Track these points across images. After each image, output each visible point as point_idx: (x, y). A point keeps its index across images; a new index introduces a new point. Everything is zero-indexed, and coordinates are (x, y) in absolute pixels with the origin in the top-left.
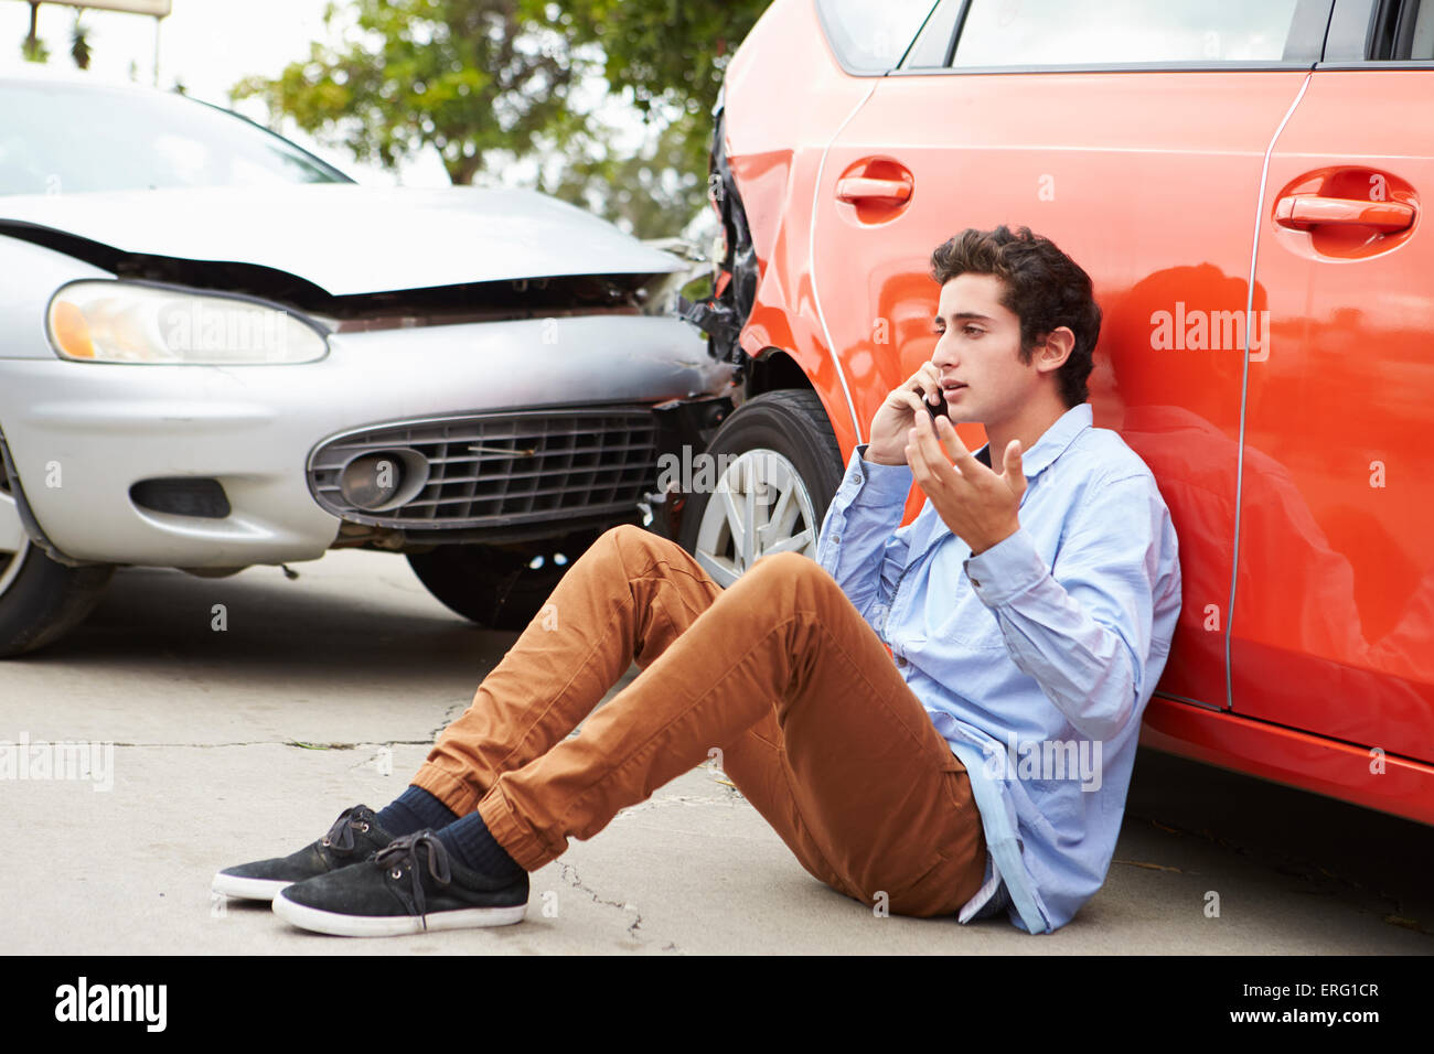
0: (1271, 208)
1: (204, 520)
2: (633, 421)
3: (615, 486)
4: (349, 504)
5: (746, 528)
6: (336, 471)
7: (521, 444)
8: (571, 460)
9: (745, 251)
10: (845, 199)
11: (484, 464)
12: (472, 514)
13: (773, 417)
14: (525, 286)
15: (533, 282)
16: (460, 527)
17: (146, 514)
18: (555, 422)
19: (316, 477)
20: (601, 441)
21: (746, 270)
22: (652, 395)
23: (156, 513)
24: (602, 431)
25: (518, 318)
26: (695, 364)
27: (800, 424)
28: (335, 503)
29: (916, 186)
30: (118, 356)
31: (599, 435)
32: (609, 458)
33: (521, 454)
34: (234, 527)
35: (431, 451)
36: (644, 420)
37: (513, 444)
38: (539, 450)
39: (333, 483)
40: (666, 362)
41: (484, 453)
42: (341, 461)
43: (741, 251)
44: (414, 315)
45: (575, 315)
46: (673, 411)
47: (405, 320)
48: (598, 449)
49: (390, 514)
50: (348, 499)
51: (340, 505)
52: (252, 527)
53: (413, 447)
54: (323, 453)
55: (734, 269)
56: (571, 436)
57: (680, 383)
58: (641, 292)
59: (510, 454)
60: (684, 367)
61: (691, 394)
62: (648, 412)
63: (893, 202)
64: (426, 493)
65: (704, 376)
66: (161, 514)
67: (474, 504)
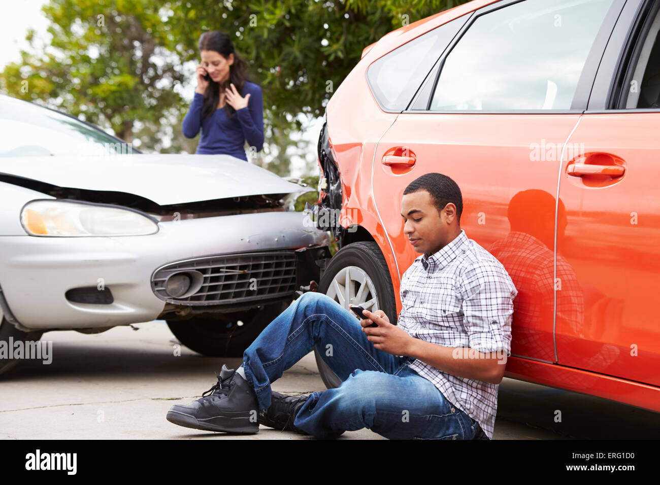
0: (565, 169)
1: (101, 305)
2: (286, 257)
3: (279, 285)
4: (169, 295)
5: (345, 299)
6: (164, 281)
7: (242, 268)
8: (261, 274)
9: (335, 184)
10: (386, 164)
11: (226, 276)
12: (221, 298)
13: (357, 253)
14: (239, 200)
15: (242, 198)
16: (216, 304)
17: (73, 304)
18: (255, 258)
19: (155, 284)
20: (274, 266)
21: (336, 192)
22: (294, 246)
23: (77, 303)
24: (275, 261)
25: (236, 214)
26: (311, 232)
27: (369, 255)
28: (162, 295)
29: (417, 159)
30: (59, 233)
31: (273, 263)
32: (277, 273)
33: (241, 272)
34: (115, 308)
35: (204, 271)
36: (291, 257)
37: (238, 268)
38: (249, 270)
39: (162, 287)
40: (299, 231)
41: (226, 272)
42: (165, 277)
43: (333, 184)
44: (192, 213)
45: (258, 212)
46: (303, 252)
47: (189, 215)
48: (272, 270)
49: (186, 299)
50: (169, 294)
51: (165, 296)
52: (125, 307)
53: (197, 270)
54: (158, 273)
55: (330, 191)
56: (262, 264)
57: (306, 240)
58: (281, 201)
59: (237, 272)
60: (307, 234)
61: (310, 245)
62: (294, 253)
63: (407, 166)
64: (201, 290)
65: (314, 237)
66: (81, 304)
67: (222, 294)
